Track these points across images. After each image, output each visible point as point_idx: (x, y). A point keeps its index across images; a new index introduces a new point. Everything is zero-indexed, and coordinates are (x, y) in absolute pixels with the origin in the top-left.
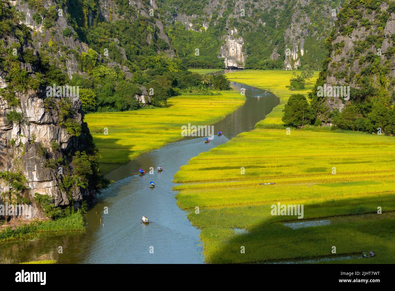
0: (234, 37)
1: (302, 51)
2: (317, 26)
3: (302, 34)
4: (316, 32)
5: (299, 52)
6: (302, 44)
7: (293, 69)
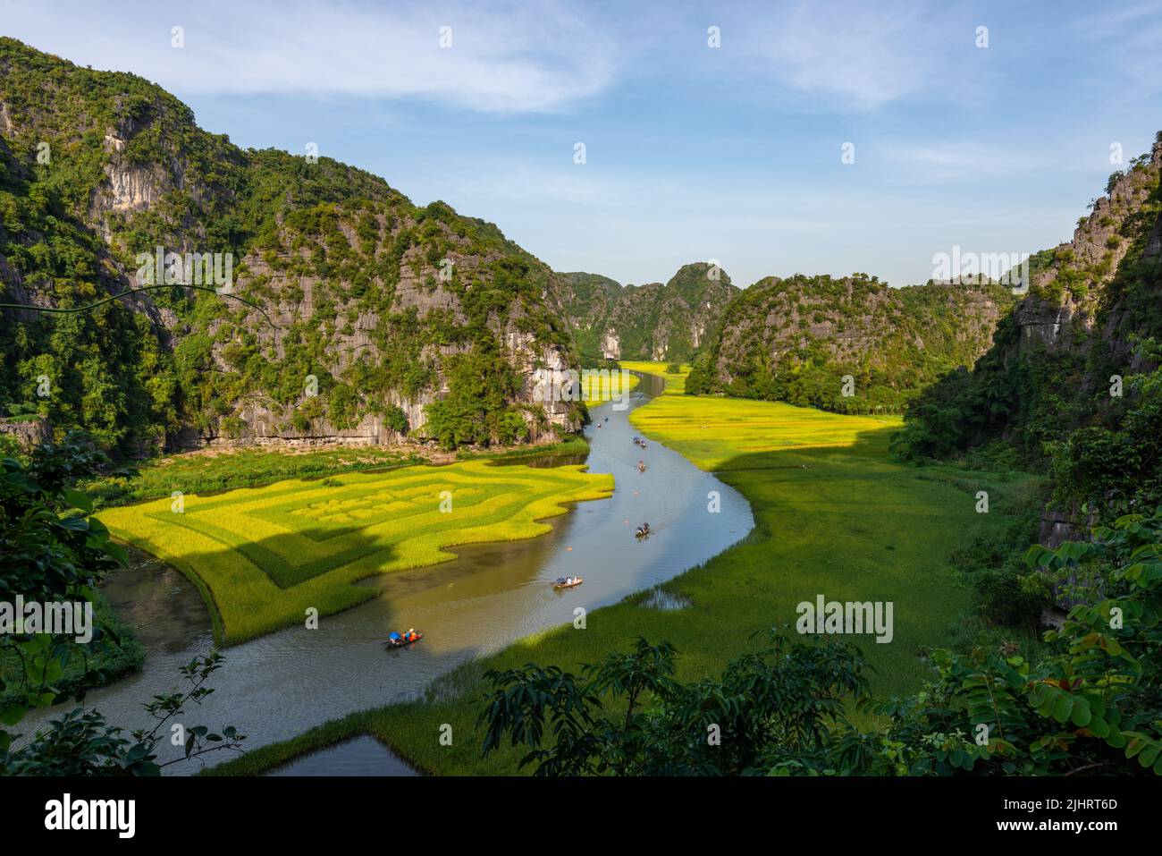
0: (613, 335)
1: (666, 347)
2: (677, 327)
3: (667, 334)
4: (678, 333)
5: (664, 348)
6: (667, 341)
7: (659, 361)
